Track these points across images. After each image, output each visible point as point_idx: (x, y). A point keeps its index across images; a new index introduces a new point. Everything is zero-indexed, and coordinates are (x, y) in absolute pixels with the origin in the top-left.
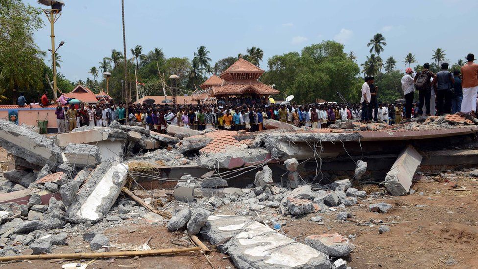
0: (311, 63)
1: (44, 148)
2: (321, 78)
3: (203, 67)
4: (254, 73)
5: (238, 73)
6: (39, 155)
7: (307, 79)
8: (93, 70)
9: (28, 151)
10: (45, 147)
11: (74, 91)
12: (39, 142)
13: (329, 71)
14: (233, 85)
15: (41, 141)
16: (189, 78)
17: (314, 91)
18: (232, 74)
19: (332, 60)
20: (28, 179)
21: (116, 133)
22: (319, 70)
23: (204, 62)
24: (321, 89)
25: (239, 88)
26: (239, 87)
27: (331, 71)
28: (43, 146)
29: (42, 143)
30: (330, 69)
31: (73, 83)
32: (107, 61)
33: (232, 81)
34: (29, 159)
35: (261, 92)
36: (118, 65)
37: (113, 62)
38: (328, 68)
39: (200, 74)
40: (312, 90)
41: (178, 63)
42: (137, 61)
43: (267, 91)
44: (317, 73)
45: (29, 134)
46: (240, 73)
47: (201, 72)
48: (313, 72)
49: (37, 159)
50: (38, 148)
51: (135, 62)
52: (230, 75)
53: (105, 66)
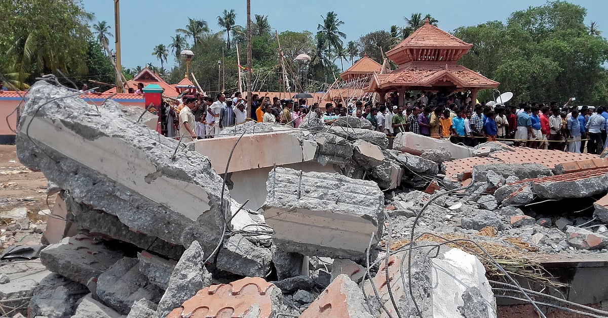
0: (526, 40)
1: (185, 183)
2: (543, 65)
3: (333, 47)
4: (452, 50)
5: (423, 50)
6: (162, 206)
7: (519, 67)
8: (161, 50)
9: (124, 189)
10: (188, 179)
11: (137, 78)
12: (165, 162)
13: (559, 55)
14: (412, 70)
15: (174, 159)
16: (311, 66)
17: (528, 89)
18: (411, 50)
19: (564, 35)
20: (117, 279)
21: (329, 143)
22: (540, 52)
23: (333, 40)
24: (543, 86)
25: (425, 77)
26: (425, 74)
27: (564, 54)
28: (180, 175)
29: (176, 165)
30: (562, 51)
31: (129, 71)
32: (182, 35)
33: (411, 63)
34: (127, 218)
35: (466, 85)
36: (198, 43)
37: (192, 36)
38: (557, 49)
39: (328, 58)
40: (526, 86)
41: (295, 40)
42: (227, 37)
43: (475, 82)
44: (535, 57)
45: (130, 133)
46: (427, 50)
47: (330, 56)
48: (528, 55)
49: (155, 219)
50: (162, 182)
51: (225, 37)
52: (408, 52)
53: (178, 43)
